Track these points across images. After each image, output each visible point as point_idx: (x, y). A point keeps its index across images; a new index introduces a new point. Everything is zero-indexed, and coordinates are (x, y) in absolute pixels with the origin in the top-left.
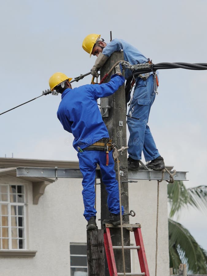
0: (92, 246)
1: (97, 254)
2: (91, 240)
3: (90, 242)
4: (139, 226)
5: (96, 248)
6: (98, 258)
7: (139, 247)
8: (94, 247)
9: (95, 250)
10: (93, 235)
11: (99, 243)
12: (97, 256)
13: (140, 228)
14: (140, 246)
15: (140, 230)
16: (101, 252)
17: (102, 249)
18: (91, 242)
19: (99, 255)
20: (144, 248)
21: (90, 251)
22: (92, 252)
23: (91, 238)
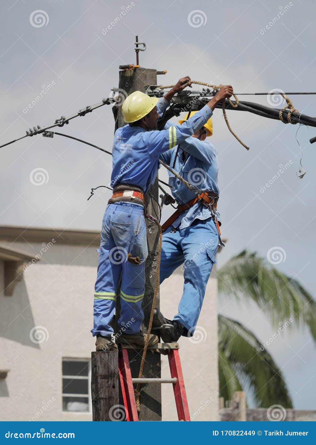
0: (99, 377)
1: (107, 390)
2: (97, 368)
3: (96, 371)
4: (177, 347)
5: (106, 380)
6: (109, 397)
7: (175, 379)
8: (103, 378)
9: (103, 384)
10: (101, 360)
11: (111, 374)
12: (107, 394)
13: (177, 349)
14: (177, 377)
15: (178, 352)
16: (114, 387)
17: (115, 382)
18: (98, 371)
19: (110, 393)
20: (183, 382)
21: (97, 386)
22: (99, 387)
23: (99, 364)
